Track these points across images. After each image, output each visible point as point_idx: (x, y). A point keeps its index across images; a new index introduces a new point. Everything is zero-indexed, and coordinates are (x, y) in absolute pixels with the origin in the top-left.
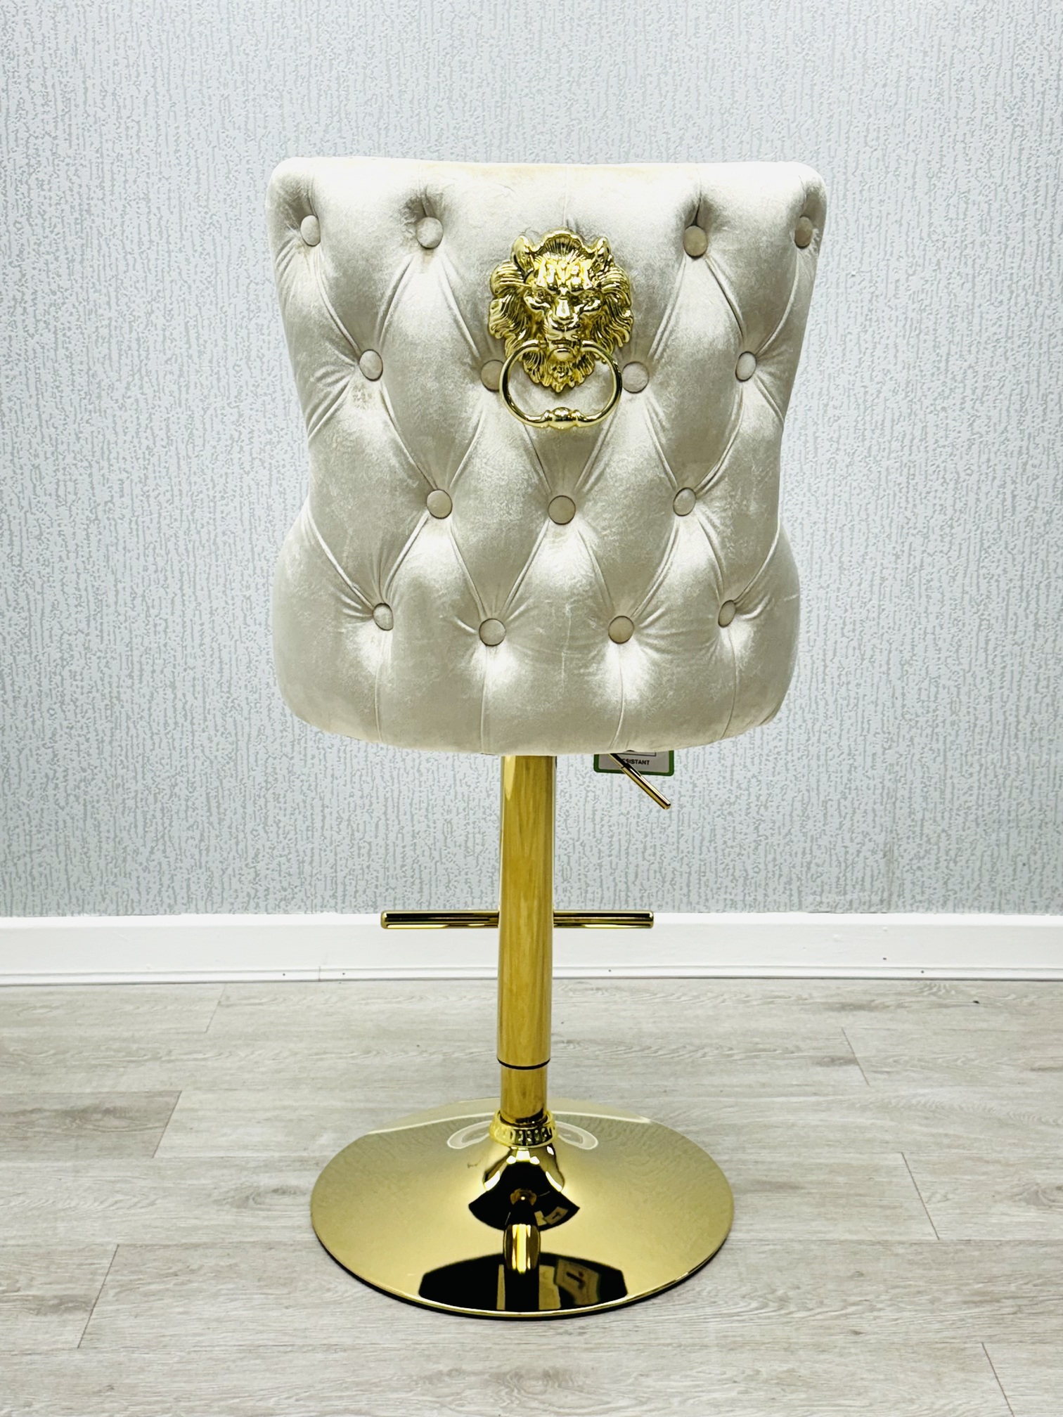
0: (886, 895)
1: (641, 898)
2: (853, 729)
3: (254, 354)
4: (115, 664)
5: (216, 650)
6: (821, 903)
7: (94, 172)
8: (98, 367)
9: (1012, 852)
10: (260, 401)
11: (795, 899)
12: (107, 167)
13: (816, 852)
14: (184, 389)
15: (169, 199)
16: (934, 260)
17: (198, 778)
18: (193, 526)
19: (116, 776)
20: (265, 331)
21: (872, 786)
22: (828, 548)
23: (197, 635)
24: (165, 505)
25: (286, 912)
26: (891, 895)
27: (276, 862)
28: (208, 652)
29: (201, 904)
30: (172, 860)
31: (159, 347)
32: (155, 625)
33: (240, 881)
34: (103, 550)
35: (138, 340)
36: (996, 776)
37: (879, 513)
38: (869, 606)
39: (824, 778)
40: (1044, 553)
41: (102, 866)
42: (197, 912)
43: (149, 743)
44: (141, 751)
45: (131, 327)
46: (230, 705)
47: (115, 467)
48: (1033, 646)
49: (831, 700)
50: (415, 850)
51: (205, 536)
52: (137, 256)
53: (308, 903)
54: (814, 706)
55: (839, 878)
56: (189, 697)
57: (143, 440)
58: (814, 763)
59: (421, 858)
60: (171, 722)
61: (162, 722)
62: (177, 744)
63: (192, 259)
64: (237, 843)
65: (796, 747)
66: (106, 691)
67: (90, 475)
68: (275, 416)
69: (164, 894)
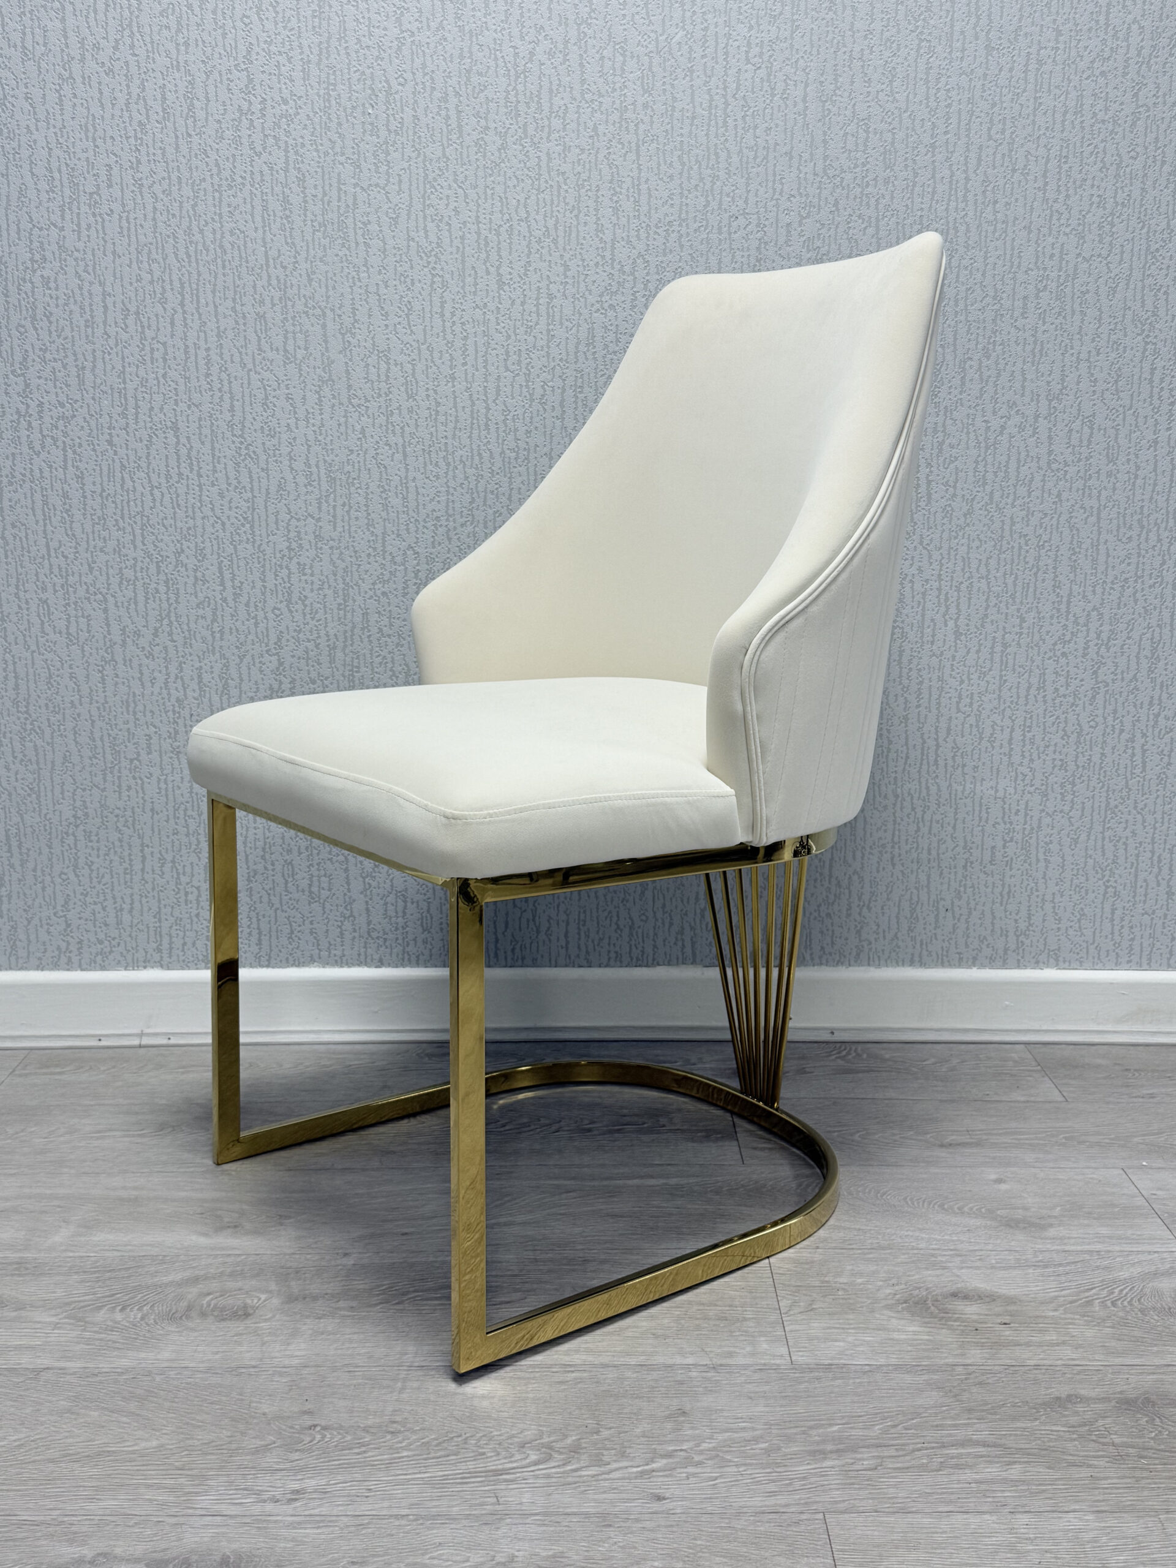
1: (513, 950)
3: (40, 312)
9: (933, 897)
10: (49, 369)
11: (688, 950)
16: (831, 200)
20: (52, 285)
25: (103, 968)
33: (49, 933)
36: (913, 809)
40: (965, 548)
48: (954, 657)
50: (251, 896)
53: (129, 957)
59: (258, 905)
68: (68, 386)
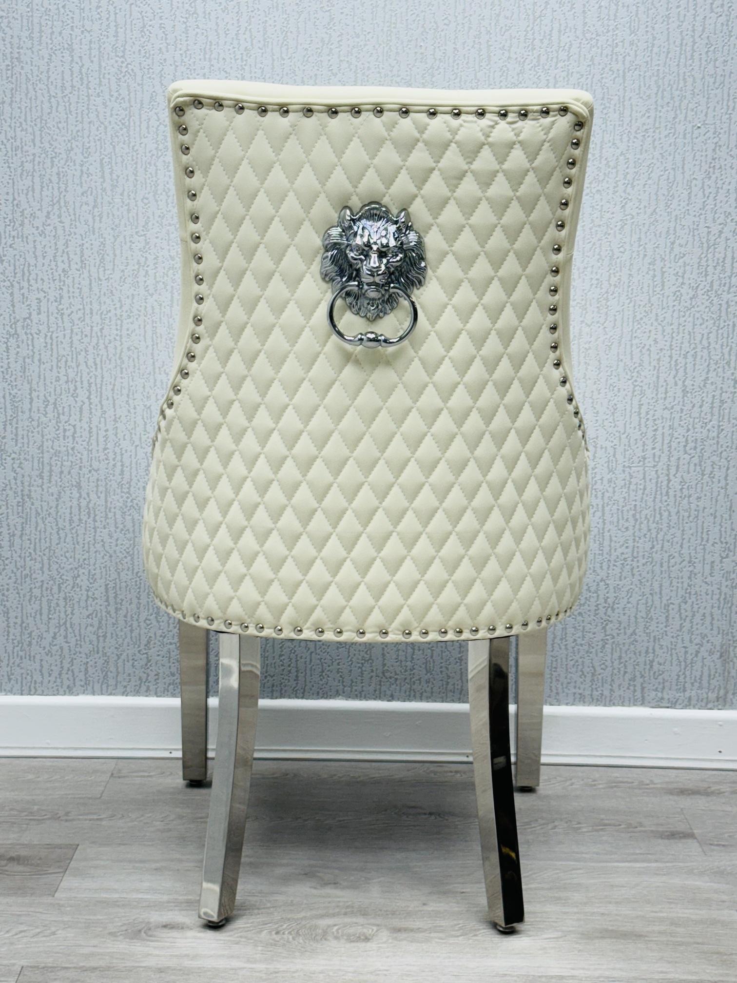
0: (722, 692)
2: (693, 538)
4: (27, 465)
5: (118, 454)
6: (662, 698)
7: (25, 23)
8: (22, 198)
12: (36, 20)
13: (659, 651)
14: (97, 219)
15: (90, 49)
17: (98, 571)
18: (101, 341)
19: (25, 568)
21: (710, 592)
22: (673, 372)
23: (101, 439)
24: (76, 322)
26: (727, 692)
27: (165, 649)
28: (111, 456)
29: (97, 687)
30: (72, 644)
31: (77, 181)
32: (65, 430)
34: (21, 361)
35: (58, 174)
37: (720, 342)
38: (709, 427)
39: (666, 584)
41: (10, 649)
42: (93, 693)
43: (55, 537)
44: (48, 545)
45: (52, 162)
46: (129, 504)
47: (35, 287)
49: (673, 511)
51: (111, 350)
52: (61, 101)
54: (658, 516)
55: (679, 676)
56: (93, 496)
57: (59, 264)
58: (657, 569)
60: (76, 518)
61: (67, 519)
62: (80, 540)
63: (108, 103)
64: (132, 631)
65: (641, 554)
66: (19, 489)
67: (12, 294)
69: (64, 676)
